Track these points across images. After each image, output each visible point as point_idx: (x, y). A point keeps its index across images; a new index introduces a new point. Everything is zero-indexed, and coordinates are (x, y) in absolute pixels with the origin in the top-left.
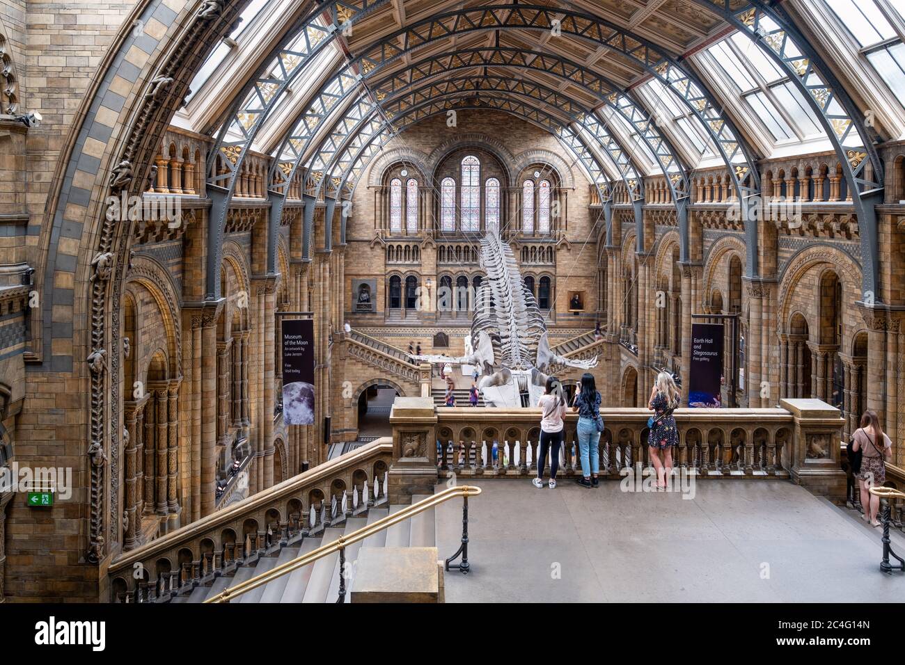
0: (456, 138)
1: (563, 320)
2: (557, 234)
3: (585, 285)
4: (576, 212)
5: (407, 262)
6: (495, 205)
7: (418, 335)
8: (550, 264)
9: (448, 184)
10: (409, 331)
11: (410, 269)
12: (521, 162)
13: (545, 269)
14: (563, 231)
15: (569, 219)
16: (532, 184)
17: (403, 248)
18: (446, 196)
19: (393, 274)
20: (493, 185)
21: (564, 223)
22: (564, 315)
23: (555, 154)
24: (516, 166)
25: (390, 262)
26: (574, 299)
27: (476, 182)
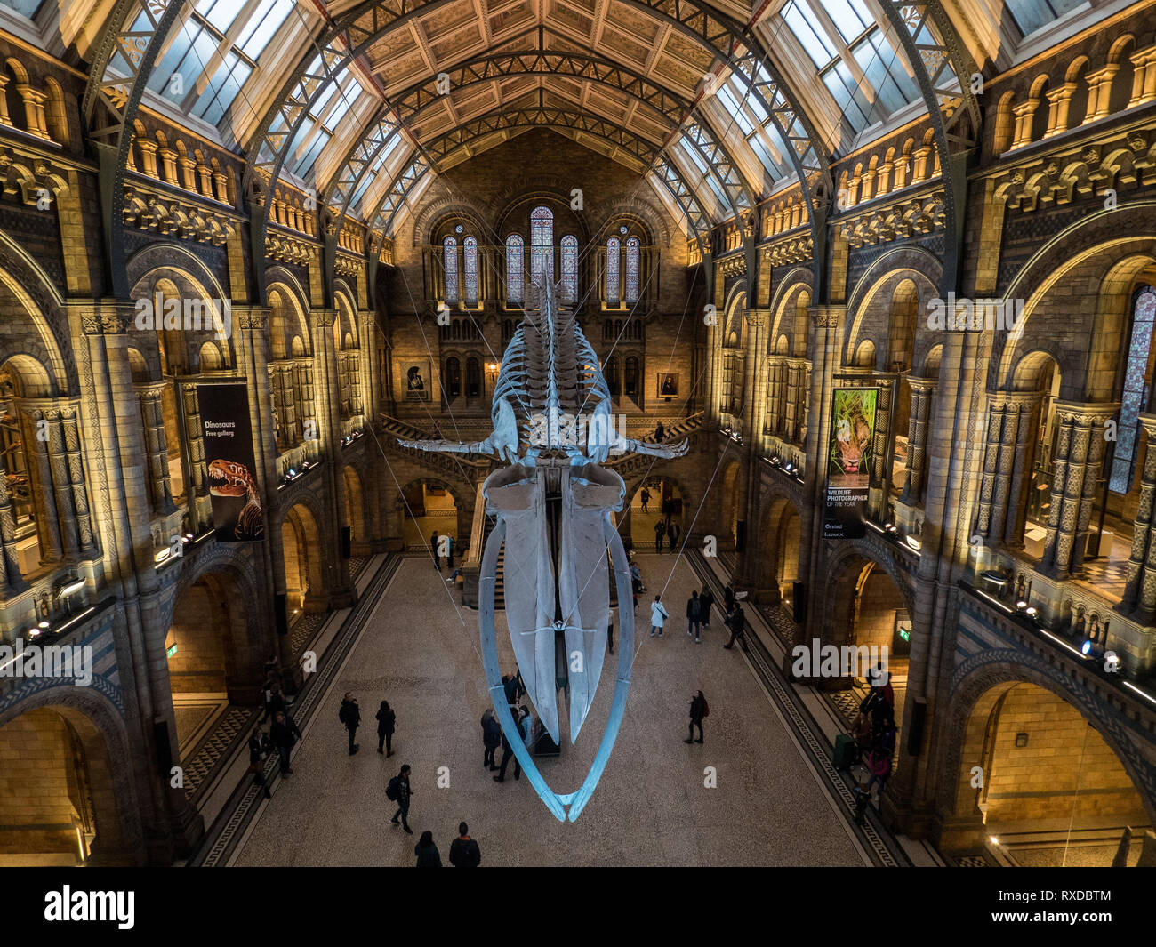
0: (522, 182)
1: (652, 407)
2: (648, 304)
3: (679, 366)
4: (670, 278)
5: (467, 341)
6: (573, 269)
7: (481, 427)
8: (638, 341)
9: (514, 242)
10: (471, 422)
11: (470, 348)
12: (603, 213)
13: (631, 348)
14: (654, 301)
15: (662, 286)
16: (617, 241)
17: (461, 323)
18: (512, 258)
19: (449, 355)
20: (570, 244)
21: (655, 291)
22: (654, 402)
23: (646, 202)
24: (597, 218)
25: (447, 341)
26: (666, 383)
27: (548, 241)
